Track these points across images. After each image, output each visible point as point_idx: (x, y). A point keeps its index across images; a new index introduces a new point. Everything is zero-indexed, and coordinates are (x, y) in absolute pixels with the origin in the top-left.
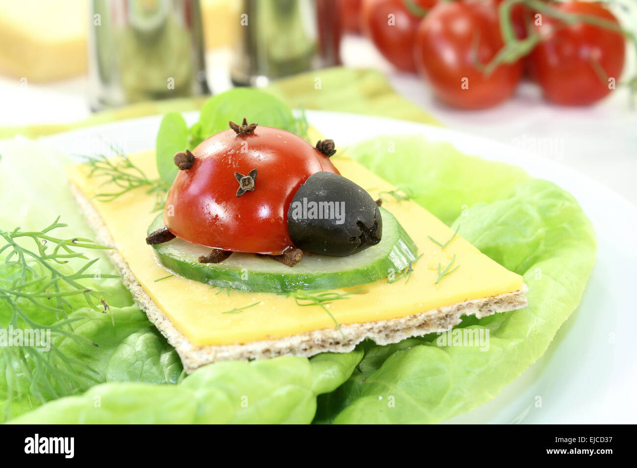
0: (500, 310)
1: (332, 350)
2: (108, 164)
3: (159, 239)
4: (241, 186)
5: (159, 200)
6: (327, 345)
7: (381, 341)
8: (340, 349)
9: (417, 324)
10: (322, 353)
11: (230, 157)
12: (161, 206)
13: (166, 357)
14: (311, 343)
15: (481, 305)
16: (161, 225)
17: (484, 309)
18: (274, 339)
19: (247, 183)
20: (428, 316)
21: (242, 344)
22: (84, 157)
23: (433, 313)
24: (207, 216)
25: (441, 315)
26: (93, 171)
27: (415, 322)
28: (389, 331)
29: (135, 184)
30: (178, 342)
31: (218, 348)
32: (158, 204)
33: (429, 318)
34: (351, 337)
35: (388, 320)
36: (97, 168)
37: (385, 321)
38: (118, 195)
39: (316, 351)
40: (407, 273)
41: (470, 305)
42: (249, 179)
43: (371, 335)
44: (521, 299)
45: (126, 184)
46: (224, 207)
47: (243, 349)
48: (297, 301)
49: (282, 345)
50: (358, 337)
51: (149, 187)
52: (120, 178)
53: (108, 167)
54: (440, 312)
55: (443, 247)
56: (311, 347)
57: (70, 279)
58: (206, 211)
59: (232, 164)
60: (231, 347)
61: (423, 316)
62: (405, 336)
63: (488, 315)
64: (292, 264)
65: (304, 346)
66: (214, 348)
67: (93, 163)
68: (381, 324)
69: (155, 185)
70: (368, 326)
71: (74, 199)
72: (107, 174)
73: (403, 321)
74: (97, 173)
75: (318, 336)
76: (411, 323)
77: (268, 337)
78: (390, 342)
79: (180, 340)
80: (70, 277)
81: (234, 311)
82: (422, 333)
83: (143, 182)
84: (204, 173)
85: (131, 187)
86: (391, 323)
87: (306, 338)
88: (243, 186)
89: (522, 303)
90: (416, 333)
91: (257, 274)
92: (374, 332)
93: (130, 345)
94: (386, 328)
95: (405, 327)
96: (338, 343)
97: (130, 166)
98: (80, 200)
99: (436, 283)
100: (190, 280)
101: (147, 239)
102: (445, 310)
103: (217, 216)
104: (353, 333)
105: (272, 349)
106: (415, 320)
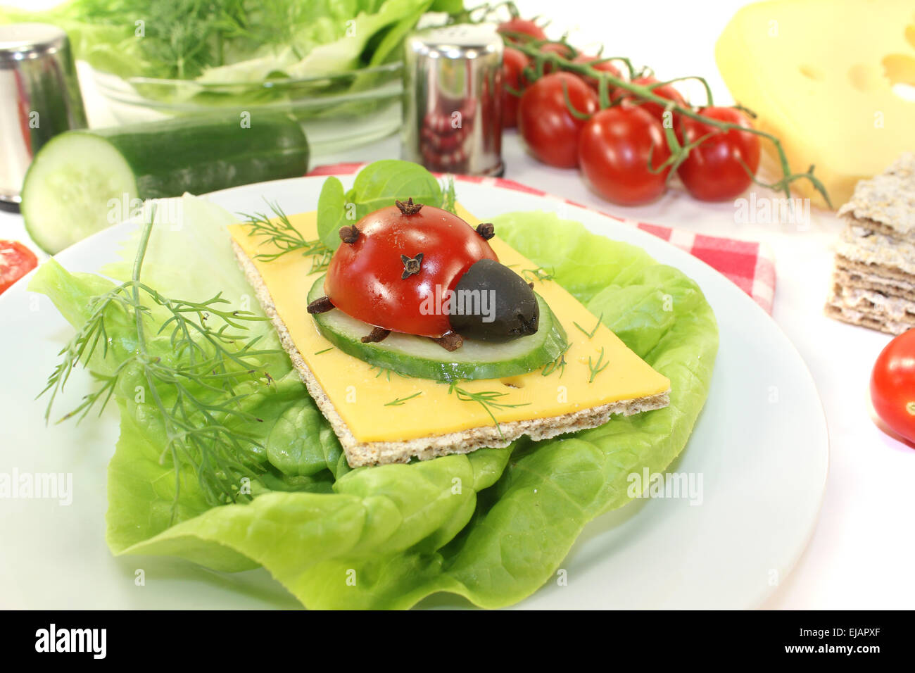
0: (645, 409)
1: (490, 446)
2: (270, 224)
3: (319, 308)
4: (406, 269)
5: (316, 263)
6: (486, 442)
7: (536, 438)
8: (498, 446)
9: (571, 423)
10: (481, 448)
11: (396, 238)
12: (317, 268)
13: (325, 435)
14: (472, 441)
15: (629, 404)
16: (321, 293)
17: (632, 408)
18: (437, 436)
19: (412, 266)
20: (582, 415)
21: (406, 441)
22: (248, 216)
23: (586, 412)
24: (370, 294)
25: (593, 414)
26: (254, 230)
27: (569, 420)
28: (544, 428)
29: (292, 245)
30: (341, 432)
31: (381, 445)
32: (314, 266)
33: (581, 417)
34: (509, 435)
35: (545, 419)
36: (259, 227)
37: (542, 419)
38: (277, 256)
39: (476, 448)
40: (560, 365)
41: (619, 405)
42: (415, 262)
43: (527, 433)
44: (665, 400)
45: (285, 245)
46: (388, 288)
47: (407, 446)
48: (458, 397)
49: (444, 442)
50: (516, 434)
51: (307, 250)
52: (279, 238)
53: (270, 227)
54: (592, 410)
55: (590, 336)
56: (471, 445)
57: (235, 357)
58: (370, 289)
59: (397, 245)
60: (394, 445)
61: (577, 415)
62: (558, 433)
63: (634, 413)
64: (452, 348)
65: (465, 444)
66: (378, 445)
67: (255, 222)
68: (537, 423)
69: (312, 247)
70: (526, 424)
71: (237, 256)
72: (268, 234)
73: (558, 419)
74: (257, 232)
75: (478, 434)
76: (565, 422)
77: (431, 435)
78: (543, 437)
79: (344, 430)
80: (234, 355)
81: (396, 403)
82: (574, 430)
83: (300, 244)
84: (367, 247)
85: (291, 249)
86: (546, 422)
87: (468, 437)
88: (409, 269)
89: (664, 403)
90: (568, 431)
91: (418, 360)
92: (530, 430)
93: (290, 421)
94: (542, 426)
95: (559, 425)
96: (495, 439)
97: (290, 228)
98: (242, 258)
99: (590, 382)
100: (350, 357)
101: (308, 308)
102: (597, 410)
103: (381, 295)
104: (512, 431)
105: (434, 447)
106: (570, 419)
